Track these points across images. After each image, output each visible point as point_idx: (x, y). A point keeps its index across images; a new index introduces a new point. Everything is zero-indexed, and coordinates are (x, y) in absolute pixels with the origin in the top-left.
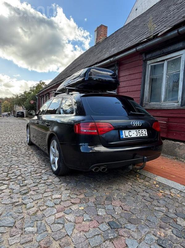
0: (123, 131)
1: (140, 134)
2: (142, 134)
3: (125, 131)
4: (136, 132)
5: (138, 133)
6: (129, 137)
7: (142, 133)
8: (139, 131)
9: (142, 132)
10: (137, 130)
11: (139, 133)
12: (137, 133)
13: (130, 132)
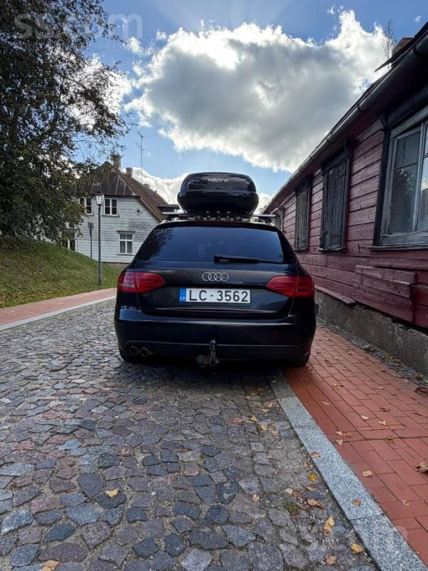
0: (188, 290)
1: (228, 298)
2: (236, 298)
3: (192, 289)
4: (220, 293)
5: (224, 295)
6: (199, 300)
7: (234, 296)
8: (226, 292)
9: (236, 294)
10: (223, 291)
11: (226, 296)
12: (221, 295)
13: (203, 293)
